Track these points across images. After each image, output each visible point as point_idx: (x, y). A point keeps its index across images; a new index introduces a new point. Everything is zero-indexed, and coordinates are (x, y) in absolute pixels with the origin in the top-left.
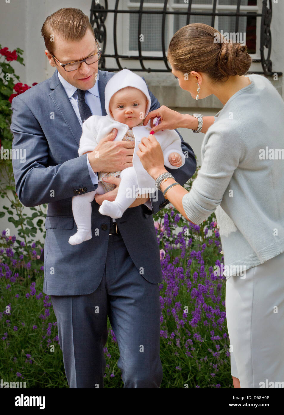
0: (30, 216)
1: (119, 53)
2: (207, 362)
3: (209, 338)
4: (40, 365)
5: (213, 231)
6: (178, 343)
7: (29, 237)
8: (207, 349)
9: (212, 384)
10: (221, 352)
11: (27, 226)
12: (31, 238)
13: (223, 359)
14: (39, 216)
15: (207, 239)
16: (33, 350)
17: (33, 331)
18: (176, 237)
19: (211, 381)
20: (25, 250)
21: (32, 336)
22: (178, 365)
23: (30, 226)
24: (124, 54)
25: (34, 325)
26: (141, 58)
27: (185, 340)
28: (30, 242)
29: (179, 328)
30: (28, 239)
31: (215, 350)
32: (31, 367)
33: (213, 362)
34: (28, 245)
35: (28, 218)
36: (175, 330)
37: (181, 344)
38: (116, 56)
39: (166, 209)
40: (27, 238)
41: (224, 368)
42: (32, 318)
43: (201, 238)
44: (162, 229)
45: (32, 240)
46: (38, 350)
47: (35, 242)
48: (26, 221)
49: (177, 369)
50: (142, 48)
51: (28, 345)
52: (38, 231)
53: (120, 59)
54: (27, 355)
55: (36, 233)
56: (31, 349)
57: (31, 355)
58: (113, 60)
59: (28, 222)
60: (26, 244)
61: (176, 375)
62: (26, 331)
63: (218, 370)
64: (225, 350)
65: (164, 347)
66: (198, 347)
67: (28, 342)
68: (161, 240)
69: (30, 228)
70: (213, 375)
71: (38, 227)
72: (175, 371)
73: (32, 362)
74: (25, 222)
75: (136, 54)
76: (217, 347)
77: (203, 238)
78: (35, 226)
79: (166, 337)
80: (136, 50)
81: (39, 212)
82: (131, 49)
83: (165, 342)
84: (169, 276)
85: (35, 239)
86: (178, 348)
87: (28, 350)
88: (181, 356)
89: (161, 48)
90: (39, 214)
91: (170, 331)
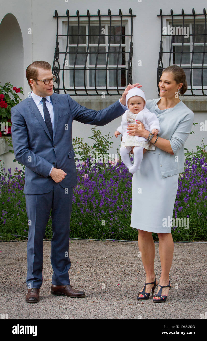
1: (65, 88)
2: (108, 223)
3: (108, 212)
5: (109, 165)
6: (94, 214)
8: (107, 217)
9: (110, 232)
10: (113, 218)
13: (114, 221)
15: (106, 169)
18: (92, 168)
19: (109, 231)
22: (95, 224)
24: (68, 88)
26: (75, 90)
27: (98, 213)
29: (94, 208)
31: (111, 217)
33: (110, 223)
36: (93, 209)
37: (96, 215)
38: (64, 89)
39: (88, 156)
41: (115, 225)
43: (103, 168)
44: (86, 165)
49: (94, 226)
50: (75, 86)
53: (66, 90)
58: (63, 91)
61: (94, 229)
63: (112, 226)
64: (115, 217)
65: (88, 216)
66: (104, 216)
68: (86, 170)
70: (110, 228)
72: (93, 227)
75: (73, 88)
76: (112, 216)
77: (104, 168)
79: (89, 212)
80: (73, 86)
82: (70, 86)
83: (88, 215)
84: (89, 185)
86: (94, 217)
88: (96, 220)
89: (84, 85)
91: (91, 210)
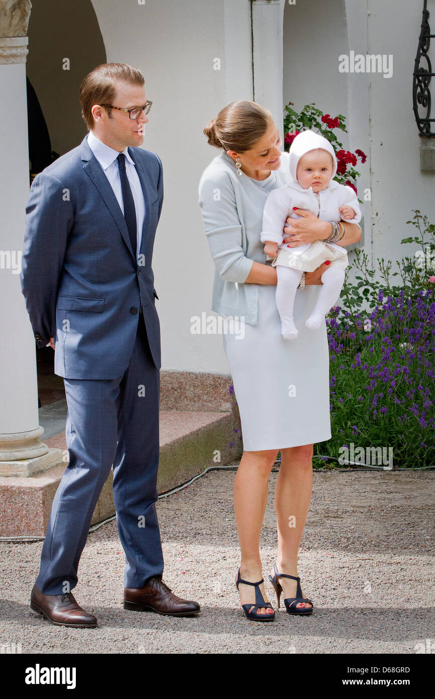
0: (356, 285)
4: (366, 437)
7: (354, 306)
11: (352, 296)
12: (356, 308)
14: (365, 285)
16: (360, 421)
17: (359, 403)
20: (351, 320)
21: (358, 407)
23: (356, 295)
25: (360, 397)
28: (355, 312)
30: (354, 309)
32: (358, 438)
34: (354, 315)
35: (354, 287)
40: (352, 307)
42: (359, 389)
45: (358, 310)
46: (364, 422)
47: (361, 312)
48: (351, 290)
51: (354, 416)
52: (364, 301)
54: (353, 427)
55: (361, 302)
56: (357, 421)
57: (358, 427)
59: (353, 291)
60: (352, 314)
62: (352, 402)
67: (354, 414)
69: (356, 298)
71: (364, 297)
73: (359, 433)
74: (351, 292)
78: (361, 295)
81: (365, 281)
85: (362, 309)
87: (354, 422)
90: (365, 283)
